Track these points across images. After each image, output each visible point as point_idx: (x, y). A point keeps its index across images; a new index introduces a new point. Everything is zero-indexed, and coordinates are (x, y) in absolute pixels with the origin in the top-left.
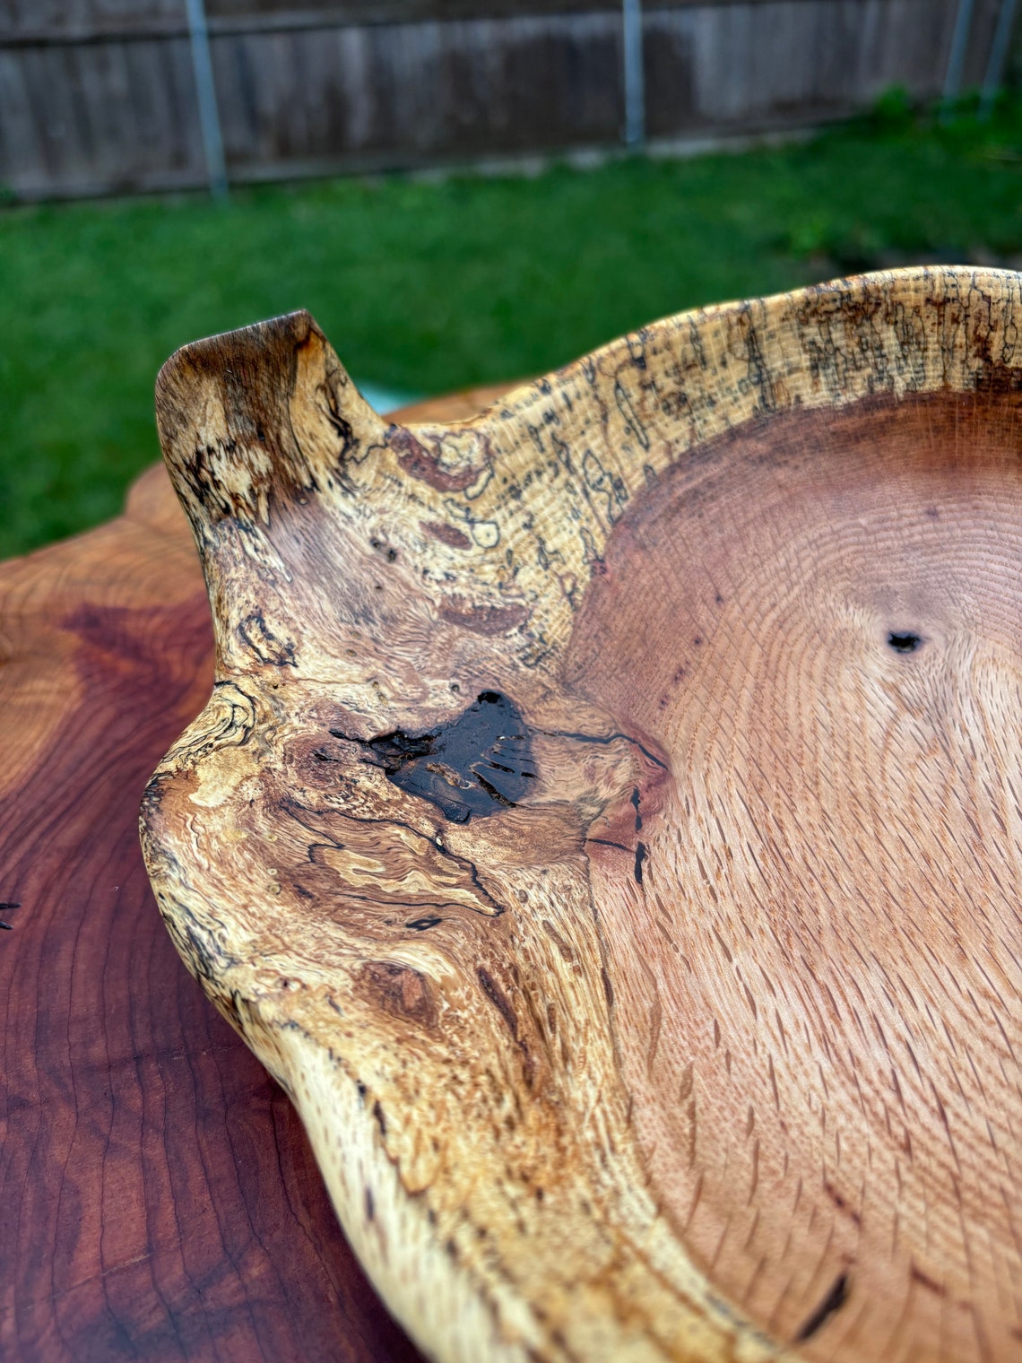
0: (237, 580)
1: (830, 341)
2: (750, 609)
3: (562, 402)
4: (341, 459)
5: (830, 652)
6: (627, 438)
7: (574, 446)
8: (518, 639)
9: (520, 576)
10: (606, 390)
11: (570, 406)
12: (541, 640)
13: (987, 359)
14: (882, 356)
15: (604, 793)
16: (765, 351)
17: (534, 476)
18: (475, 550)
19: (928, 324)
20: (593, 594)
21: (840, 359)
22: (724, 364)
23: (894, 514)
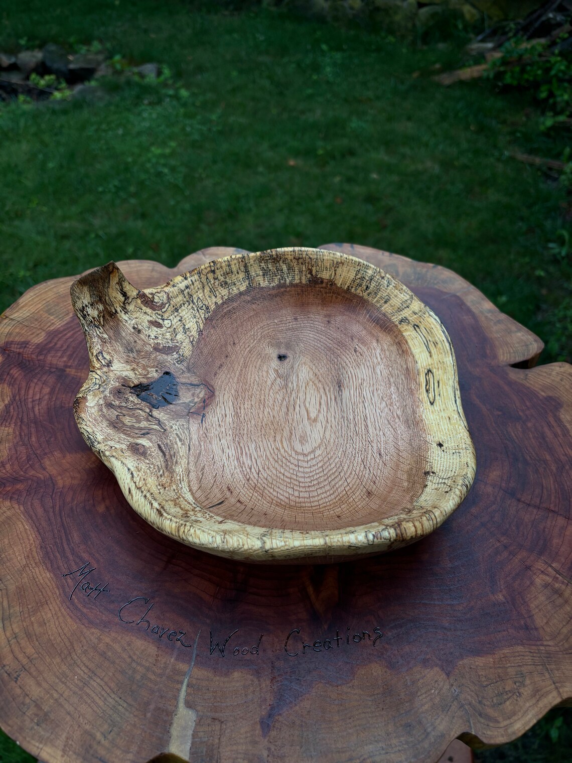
0: (95, 342)
1: (268, 267)
2: (242, 347)
3: (191, 283)
4: (124, 303)
5: (262, 360)
6: (210, 294)
7: (194, 296)
8: (175, 356)
9: (177, 336)
10: (204, 279)
11: (193, 284)
12: (183, 356)
13: (312, 275)
14: (283, 273)
15: (196, 400)
16: (250, 270)
17: (182, 305)
18: (164, 328)
19: (295, 264)
20: (199, 341)
21: (271, 273)
22: (238, 273)
23: (285, 319)
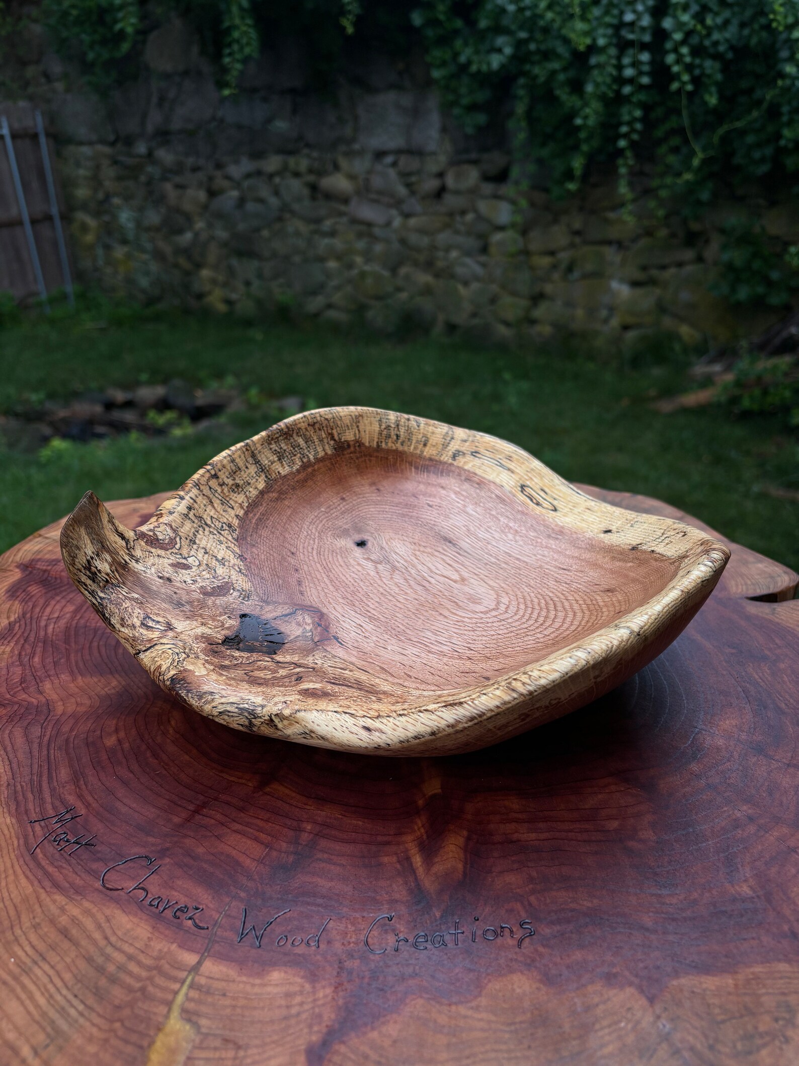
0: (128, 607)
1: (281, 448)
2: (306, 553)
3: (192, 501)
4: (128, 549)
5: (341, 556)
6: (224, 507)
7: (205, 517)
8: (236, 594)
9: (217, 572)
10: (206, 491)
11: (195, 501)
12: (243, 591)
13: (335, 440)
14: (301, 448)
15: (308, 628)
16: (259, 458)
17: (196, 533)
18: (194, 569)
19: (312, 433)
20: (248, 568)
21: (287, 454)
22: (247, 468)
23: (331, 503)
